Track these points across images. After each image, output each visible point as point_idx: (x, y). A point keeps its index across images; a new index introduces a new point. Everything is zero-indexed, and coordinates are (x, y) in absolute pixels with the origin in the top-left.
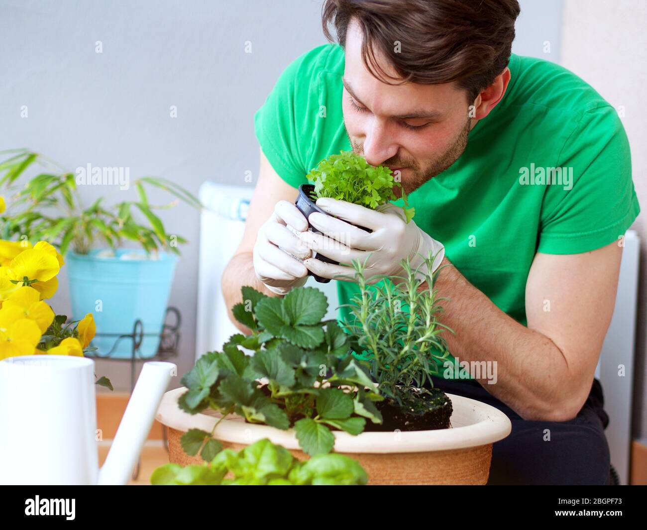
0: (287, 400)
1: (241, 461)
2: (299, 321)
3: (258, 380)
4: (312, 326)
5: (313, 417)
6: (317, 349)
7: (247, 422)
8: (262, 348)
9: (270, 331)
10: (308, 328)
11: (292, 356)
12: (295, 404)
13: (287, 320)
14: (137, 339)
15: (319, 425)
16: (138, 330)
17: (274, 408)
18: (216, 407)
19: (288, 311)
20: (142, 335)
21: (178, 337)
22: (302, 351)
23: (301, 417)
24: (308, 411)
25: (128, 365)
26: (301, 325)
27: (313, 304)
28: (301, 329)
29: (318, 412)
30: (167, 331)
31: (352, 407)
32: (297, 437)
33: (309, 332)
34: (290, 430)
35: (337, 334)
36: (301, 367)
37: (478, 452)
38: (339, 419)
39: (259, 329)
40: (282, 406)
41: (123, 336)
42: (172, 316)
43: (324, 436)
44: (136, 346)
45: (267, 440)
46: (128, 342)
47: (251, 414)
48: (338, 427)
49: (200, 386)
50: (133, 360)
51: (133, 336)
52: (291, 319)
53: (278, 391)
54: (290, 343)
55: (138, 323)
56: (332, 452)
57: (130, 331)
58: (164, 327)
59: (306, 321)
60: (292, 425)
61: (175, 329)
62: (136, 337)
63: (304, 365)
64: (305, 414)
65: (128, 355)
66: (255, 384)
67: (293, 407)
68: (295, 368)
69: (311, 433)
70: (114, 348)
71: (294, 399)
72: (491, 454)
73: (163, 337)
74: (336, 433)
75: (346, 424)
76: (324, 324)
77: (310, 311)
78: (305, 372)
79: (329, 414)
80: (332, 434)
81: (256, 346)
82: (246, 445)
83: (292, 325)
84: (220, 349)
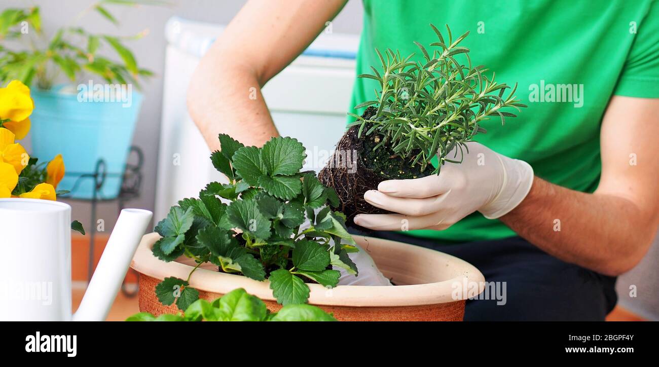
0: (262, 251)
1: (216, 310)
2: (277, 172)
3: (233, 229)
4: (290, 176)
5: (288, 268)
6: (293, 200)
7: (221, 270)
8: (239, 198)
9: (247, 181)
10: (286, 179)
11: (268, 207)
12: (270, 254)
13: (264, 170)
14: (99, 179)
15: (293, 276)
16: (101, 170)
17: (250, 258)
18: (191, 255)
19: (266, 161)
20: (104, 175)
21: (140, 178)
22: (278, 202)
23: (275, 268)
24: (282, 262)
25: (88, 206)
26: (279, 176)
27: (291, 155)
28: (278, 179)
29: (294, 263)
30: (129, 172)
31: (328, 260)
32: (272, 287)
33: (287, 183)
34: (266, 280)
35: (314, 185)
36: (279, 218)
37: (452, 308)
38: (314, 272)
39: (237, 178)
40: (257, 256)
41: (84, 176)
42: (135, 156)
43: (299, 288)
44: (98, 187)
45: (242, 290)
46: (90, 183)
47: (227, 264)
48: (314, 279)
49: (175, 233)
50: (94, 201)
51: (95, 176)
52: (268, 169)
53: (253, 241)
54: (267, 193)
55: (101, 162)
56: (307, 303)
57: (91, 169)
58: (127, 166)
59: (284, 172)
60: (267, 276)
61: (136, 170)
62: (98, 177)
63: (281, 216)
64: (280, 265)
65: (89, 195)
66: (231, 233)
67: (267, 257)
68: (271, 220)
69: (286, 284)
70: (75, 187)
71: (269, 250)
72: (464, 311)
73: (124, 178)
74: (310, 285)
75: (320, 277)
76: (301, 175)
77: (288, 162)
78: (282, 223)
79: (305, 266)
80: (307, 286)
81: (232, 196)
82: (223, 295)
83: (269, 175)
84: (197, 197)
